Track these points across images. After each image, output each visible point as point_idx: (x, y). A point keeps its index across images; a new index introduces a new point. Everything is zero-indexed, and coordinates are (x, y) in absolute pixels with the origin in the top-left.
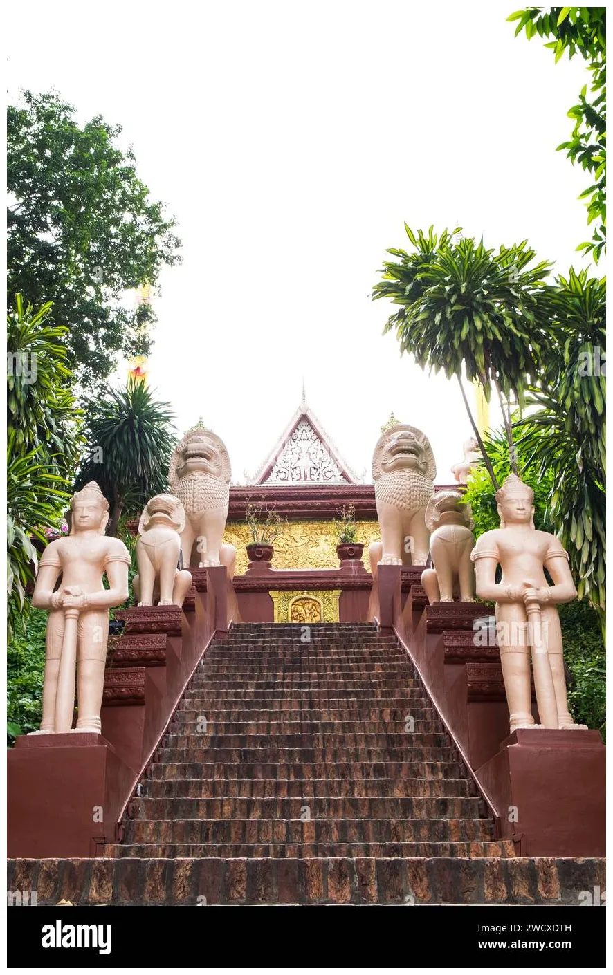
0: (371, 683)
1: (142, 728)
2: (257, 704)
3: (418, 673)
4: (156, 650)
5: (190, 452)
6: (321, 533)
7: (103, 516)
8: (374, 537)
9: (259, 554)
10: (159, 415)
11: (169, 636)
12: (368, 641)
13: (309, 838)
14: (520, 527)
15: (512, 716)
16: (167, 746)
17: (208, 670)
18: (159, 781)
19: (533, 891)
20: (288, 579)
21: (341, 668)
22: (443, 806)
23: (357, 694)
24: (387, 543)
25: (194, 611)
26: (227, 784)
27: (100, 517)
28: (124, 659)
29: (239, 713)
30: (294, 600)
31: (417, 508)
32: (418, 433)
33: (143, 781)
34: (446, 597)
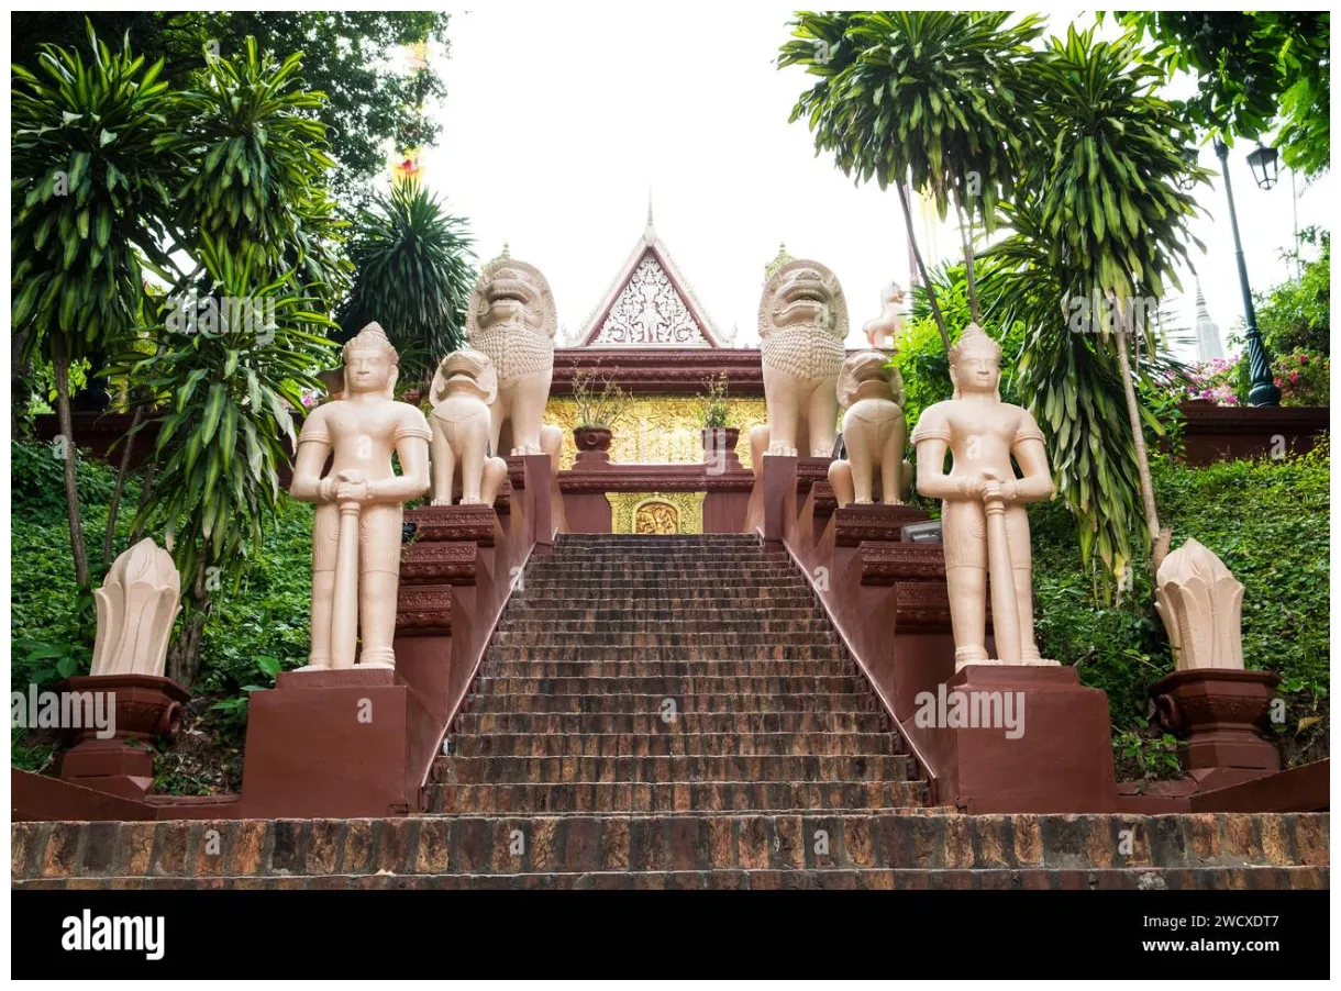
0: (756, 613)
1: (448, 666)
2: (600, 638)
3: (819, 600)
4: (462, 563)
5: (499, 291)
6: (678, 414)
7: (390, 374)
8: (752, 420)
9: (592, 441)
10: (451, 237)
11: (480, 546)
12: (748, 558)
13: (682, 806)
14: (981, 397)
15: (959, 651)
16: (478, 691)
17: (528, 595)
18: (473, 736)
19: (1008, 855)
20: (634, 475)
21: (712, 594)
22: (860, 766)
23: (736, 627)
24: (776, 427)
25: (509, 513)
26: (566, 739)
27: (386, 373)
28: (416, 576)
29: (577, 650)
30: (639, 505)
31: (821, 378)
32: (825, 272)
33: (450, 735)
34: (863, 498)
